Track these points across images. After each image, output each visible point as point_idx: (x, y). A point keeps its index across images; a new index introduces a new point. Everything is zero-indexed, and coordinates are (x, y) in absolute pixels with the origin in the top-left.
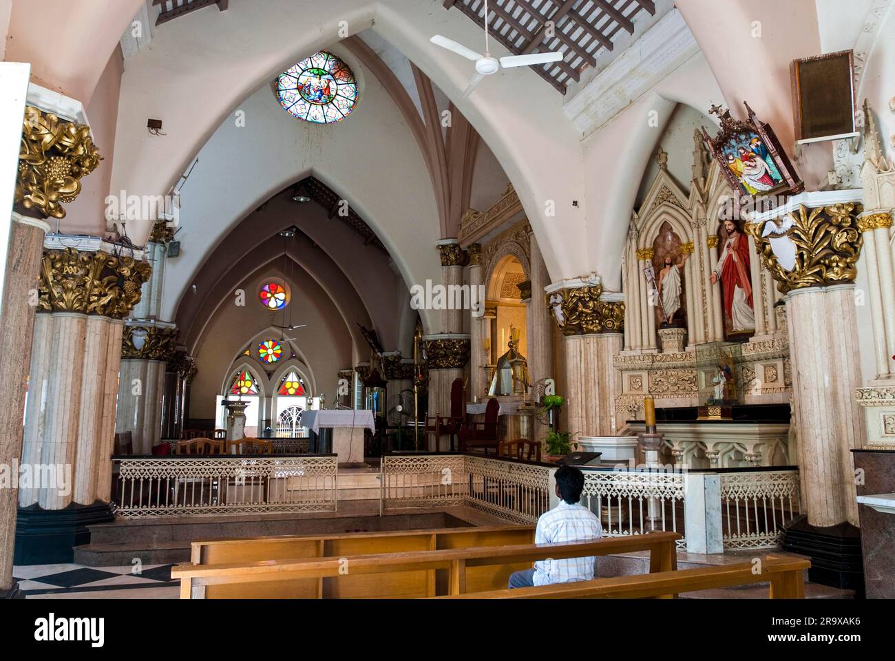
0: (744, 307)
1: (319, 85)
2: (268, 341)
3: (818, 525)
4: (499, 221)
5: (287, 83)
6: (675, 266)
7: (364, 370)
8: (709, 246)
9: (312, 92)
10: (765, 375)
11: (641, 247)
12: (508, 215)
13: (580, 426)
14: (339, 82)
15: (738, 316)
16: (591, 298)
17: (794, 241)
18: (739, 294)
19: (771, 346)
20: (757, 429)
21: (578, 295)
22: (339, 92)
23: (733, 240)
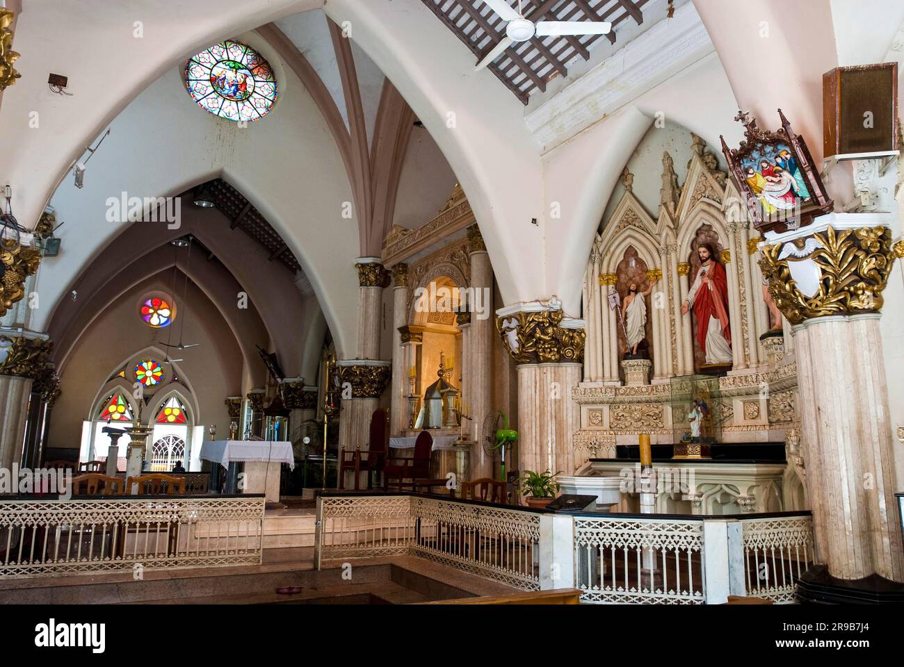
0: (719, 338)
1: (234, 79)
2: (147, 362)
3: (845, 578)
4: (433, 239)
5: (197, 72)
6: (641, 293)
7: (258, 397)
8: (679, 274)
9: (227, 86)
10: (744, 411)
11: (604, 271)
12: (445, 233)
13: (534, 464)
14: (258, 78)
15: (712, 348)
16: (551, 324)
17: (819, 265)
18: (714, 325)
19: (755, 380)
20: (755, 469)
21: (536, 320)
22: (257, 90)
23: (707, 268)
